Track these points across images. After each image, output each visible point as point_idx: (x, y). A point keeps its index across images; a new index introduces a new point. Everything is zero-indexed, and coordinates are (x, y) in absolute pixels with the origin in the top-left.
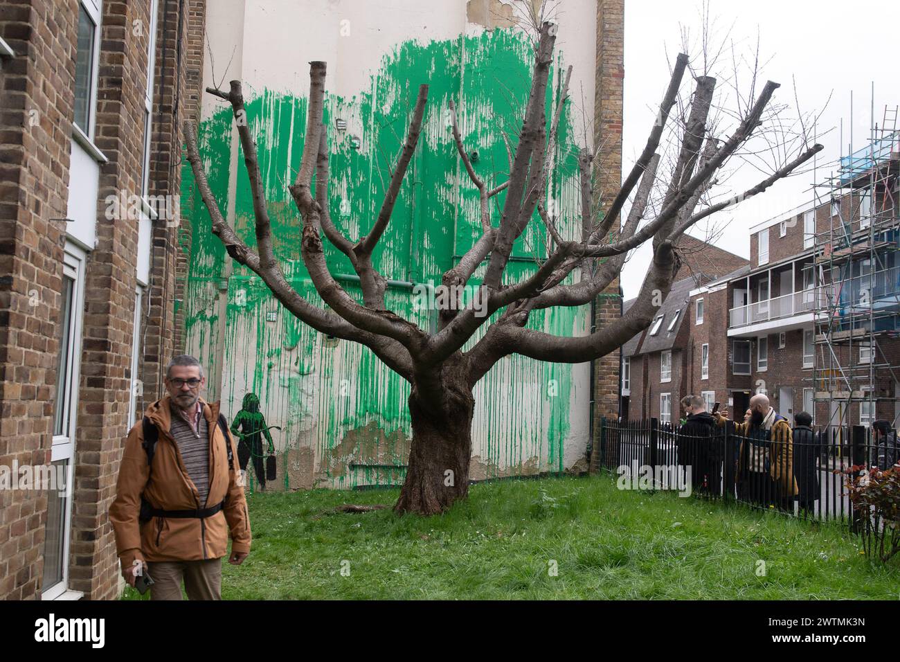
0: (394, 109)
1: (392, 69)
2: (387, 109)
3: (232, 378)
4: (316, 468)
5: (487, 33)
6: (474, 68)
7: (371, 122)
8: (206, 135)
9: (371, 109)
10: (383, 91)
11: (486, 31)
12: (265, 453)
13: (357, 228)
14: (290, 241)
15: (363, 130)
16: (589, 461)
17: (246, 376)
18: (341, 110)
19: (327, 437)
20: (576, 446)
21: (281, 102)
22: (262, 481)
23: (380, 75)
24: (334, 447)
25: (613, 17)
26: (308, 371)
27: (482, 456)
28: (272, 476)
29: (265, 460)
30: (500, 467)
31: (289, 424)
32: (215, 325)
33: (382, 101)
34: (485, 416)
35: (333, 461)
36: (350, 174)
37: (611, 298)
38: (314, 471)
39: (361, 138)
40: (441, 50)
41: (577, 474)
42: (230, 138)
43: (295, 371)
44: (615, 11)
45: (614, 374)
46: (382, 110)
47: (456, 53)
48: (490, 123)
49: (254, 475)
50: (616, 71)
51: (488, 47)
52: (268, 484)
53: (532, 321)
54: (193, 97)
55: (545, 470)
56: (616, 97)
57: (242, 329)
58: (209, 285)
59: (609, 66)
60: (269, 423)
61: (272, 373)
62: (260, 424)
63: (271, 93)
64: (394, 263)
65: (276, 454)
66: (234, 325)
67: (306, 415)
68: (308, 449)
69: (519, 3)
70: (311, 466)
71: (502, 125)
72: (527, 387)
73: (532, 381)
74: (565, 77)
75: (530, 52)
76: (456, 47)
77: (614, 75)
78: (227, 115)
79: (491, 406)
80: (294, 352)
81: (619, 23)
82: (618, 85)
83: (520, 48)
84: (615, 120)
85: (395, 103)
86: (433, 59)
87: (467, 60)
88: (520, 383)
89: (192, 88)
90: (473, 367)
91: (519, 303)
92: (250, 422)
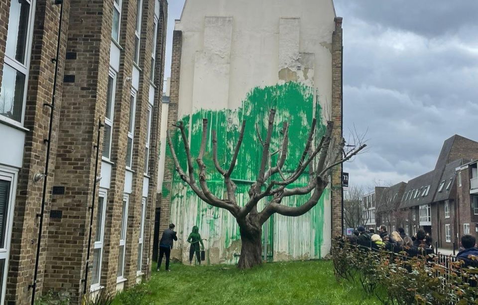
0: (251, 114)
1: (250, 98)
2: (248, 114)
3: (188, 220)
4: (221, 256)
6: (281, 97)
7: (242, 119)
9: (242, 114)
10: (247, 107)
11: (286, 82)
12: (201, 250)
15: (239, 122)
17: (193, 219)
18: (230, 115)
19: (225, 244)
20: (326, 248)
21: (207, 113)
22: (199, 261)
23: (246, 101)
24: (228, 247)
25: (337, 75)
26: (217, 217)
27: (286, 252)
28: (203, 259)
29: (200, 252)
30: (293, 256)
31: (210, 238)
32: (182, 199)
33: (246, 110)
35: (227, 253)
36: (234, 139)
37: (337, 187)
38: (220, 257)
39: (238, 125)
40: (269, 90)
41: (327, 260)
42: (189, 127)
43: (212, 217)
46: (246, 114)
47: (275, 91)
48: (288, 118)
50: (338, 96)
51: (287, 88)
52: (202, 262)
55: (313, 258)
56: (338, 107)
57: (192, 200)
58: (180, 183)
59: (335, 94)
60: (202, 237)
61: (204, 218)
62: (199, 238)
63: (203, 110)
64: (251, 174)
65: (205, 250)
66: (189, 199)
67: (216, 235)
68: (217, 248)
69: (299, 71)
70: (218, 255)
71: (293, 119)
72: (304, 224)
73: (306, 221)
74: (319, 98)
75: (304, 90)
76: (275, 89)
77: (337, 98)
78: (187, 118)
79: (290, 232)
80: (212, 210)
81: (339, 77)
82: (339, 102)
83: (300, 89)
84: (338, 115)
85: (251, 111)
86: (266, 93)
87: (278, 94)
88: (301, 222)
89: (174, 109)
90: (261, 217)
91: (278, 195)
92: (195, 237)
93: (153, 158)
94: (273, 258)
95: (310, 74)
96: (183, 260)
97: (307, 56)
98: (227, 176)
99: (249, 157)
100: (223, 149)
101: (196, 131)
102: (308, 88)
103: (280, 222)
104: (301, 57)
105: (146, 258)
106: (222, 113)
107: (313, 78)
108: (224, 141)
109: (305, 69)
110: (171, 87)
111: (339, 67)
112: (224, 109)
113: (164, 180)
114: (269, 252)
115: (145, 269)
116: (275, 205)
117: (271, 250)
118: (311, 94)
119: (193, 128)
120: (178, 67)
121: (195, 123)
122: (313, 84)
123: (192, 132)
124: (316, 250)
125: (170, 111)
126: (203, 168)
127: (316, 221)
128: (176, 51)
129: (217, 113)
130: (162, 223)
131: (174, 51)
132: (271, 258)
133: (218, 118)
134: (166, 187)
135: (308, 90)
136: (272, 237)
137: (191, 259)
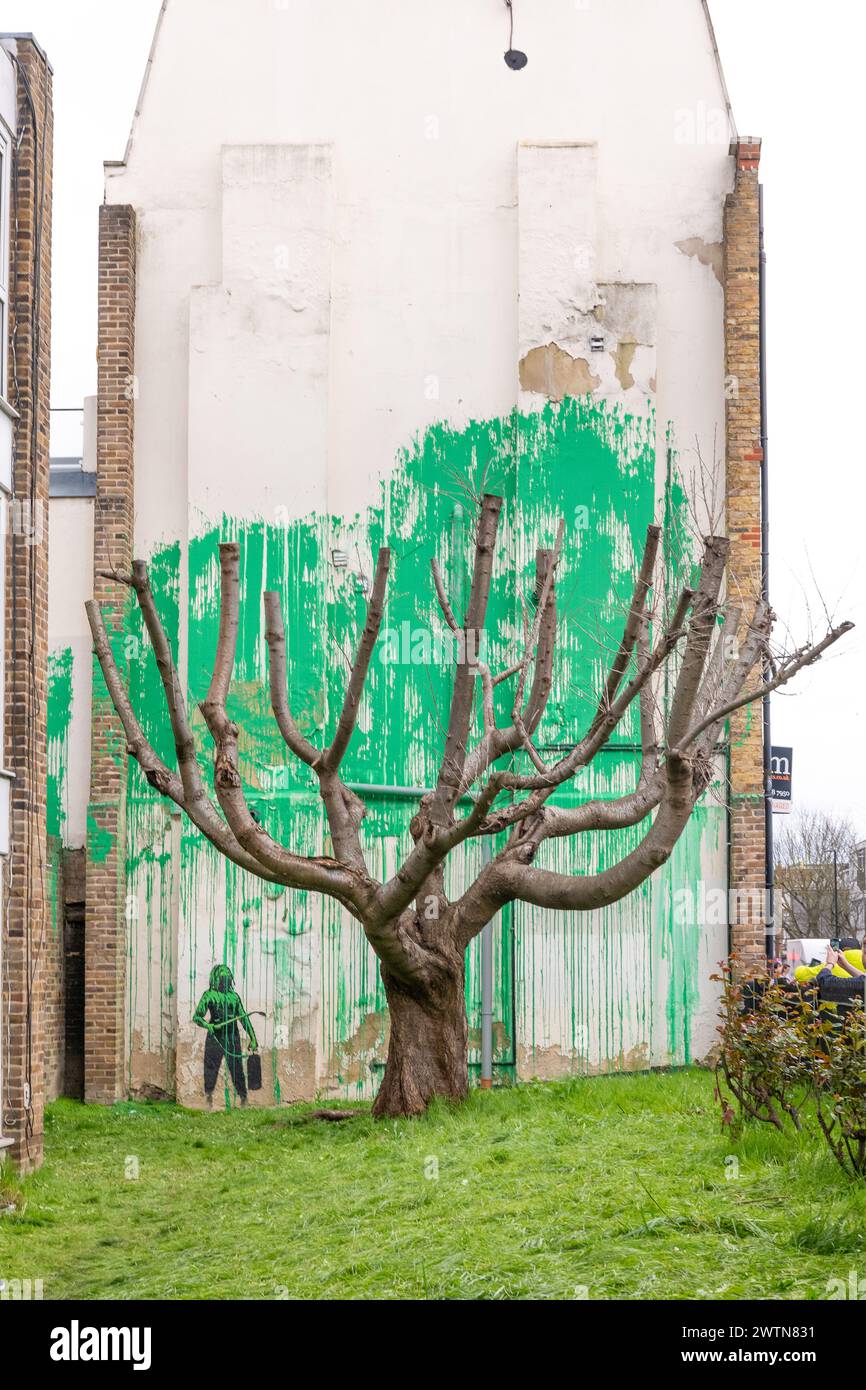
0: (417, 530)
1: (412, 468)
2: (406, 531)
3: (193, 944)
4: (320, 1069)
5: (552, 406)
6: (533, 460)
9: (383, 532)
10: (400, 503)
11: (550, 402)
12: (244, 1051)
13: (369, 711)
14: (269, 739)
15: (371, 565)
17: (212, 940)
18: (338, 536)
19: (336, 1025)
20: (709, 1026)
21: (246, 533)
22: (241, 1090)
23: (395, 479)
24: (346, 1039)
25: (742, 367)
26: (302, 929)
27: (563, 1045)
28: (256, 1082)
29: (244, 1061)
30: (590, 1060)
31: (277, 1008)
32: (167, 867)
33: (398, 517)
34: (566, 985)
35: (345, 1059)
36: (355, 633)
37: (749, 800)
38: (319, 1074)
39: (369, 576)
40: (485, 435)
42: (178, 590)
43: (283, 930)
44: (746, 359)
46: (399, 532)
47: (509, 437)
49: (230, 1084)
50: (749, 451)
51: (553, 426)
52: (251, 1095)
53: (632, 840)
54: (119, 536)
55: (664, 1062)
56: (750, 491)
57: (203, 871)
58: (156, 808)
59: (738, 443)
60: (248, 1007)
61: (250, 934)
62: (236, 1009)
63: (232, 521)
64: (426, 762)
65: (260, 1052)
66: (192, 865)
67: (302, 994)
68: (307, 1042)
69: (599, 355)
70: (312, 1067)
71: (579, 545)
72: (629, 941)
73: (635, 929)
74: (677, 461)
75: (619, 430)
76: (506, 428)
77: (748, 458)
78: (172, 555)
79: (574, 970)
80: (280, 902)
81: (752, 376)
82: (754, 473)
83: (603, 425)
84: (750, 526)
85: (418, 520)
86: (474, 448)
87: (522, 449)
88: (616, 935)
89: (117, 522)
90: (462, 920)
91: (524, 832)
92: (221, 1007)
93: (22, 699)
94: (514, 1072)
95: (641, 365)
96: (182, 1091)
97: (629, 296)
98: (327, 768)
99: (416, 699)
100: (316, 670)
101: (206, 604)
102: (634, 423)
103: (538, 937)
104: (604, 302)
105: (18, 1083)
106: (305, 530)
107: (653, 384)
108: (316, 639)
109: (622, 345)
110: (100, 433)
111: (750, 337)
112: (313, 513)
113: (93, 799)
114: (500, 1049)
115: (18, 1125)
116: (512, 869)
117: (506, 1040)
118: (646, 445)
119: (193, 593)
120: (125, 354)
121: (200, 575)
122: (652, 406)
123: (190, 608)
124: (673, 1032)
125: (101, 529)
126: (229, 739)
127: (671, 931)
128: (113, 288)
129: (287, 532)
130: (93, 959)
131: (105, 288)
132: (509, 1069)
133: (290, 549)
134: (101, 823)
135: (636, 431)
136: (510, 994)
137: (210, 1085)
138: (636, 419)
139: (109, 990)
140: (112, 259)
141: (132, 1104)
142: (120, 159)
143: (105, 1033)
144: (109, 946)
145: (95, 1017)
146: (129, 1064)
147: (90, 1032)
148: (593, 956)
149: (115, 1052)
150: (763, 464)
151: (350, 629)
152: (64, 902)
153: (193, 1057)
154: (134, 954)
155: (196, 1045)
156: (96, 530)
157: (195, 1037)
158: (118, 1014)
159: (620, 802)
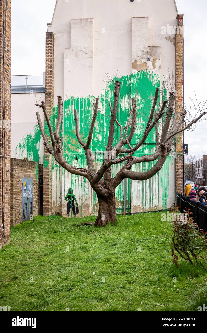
0: (111, 99)
1: (110, 86)
2: (109, 99)
3: (65, 184)
4: (91, 209)
6: (135, 84)
7: (104, 103)
8: (55, 111)
9: (104, 99)
11: (138, 71)
12: (75, 206)
13: (101, 136)
15: (102, 106)
16: (175, 206)
17: (69, 183)
18: (95, 101)
19: (94, 200)
20: (171, 201)
21: (76, 100)
22: (75, 214)
23: (107, 88)
24: (96, 203)
25: (179, 63)
26: (87, 181)
27: (140, 205)
28: (77, 212)
29: (75, 208)
30: (146, 208)
31: (82, 197)
32: (60, 168)
33: (107, 96)
34: (141, 193)
35: (96, 207)
36: (98, 120)
37: (179, 155)
38: (90, 211)
39: (101, 108)
40: (125, 79)
41: (171, 210)
43: (83, 181)
44: (180, 61)
45: (181, 179)
46: (107, 99)
47: (130, 79)
48: (140, 101)
49: (72, 212)
50: (180, 81)
51: (139, 77)
52: (76, 215)
54: (50, 100)
55: (161, 209)
56: (180, 90)
59: (178, 79)
60: (76, 196)
61: (76, 182)
62: (73, 197)
63: (73, 97)
65: (78, 206)
68: (88, 204)
69: (149, 61)
70: (89, 209)
71: (144, 101)
72: (154, 184)
73: (155, 182)
74: (165, 84)
75: (153, 77)
76: (129, 77)
77: (180, 82)
79: (142, 189)
81: (181, 65)
82: (181, 86)
83: (149, 76)
84: (180, 97)
85: (111, 97)
86: (123, 82)
87: (132, 82)
88: (151, 183)
89: (49, 97)
90: (114, 182)
91: (129, 162)
92: (70, 197)
95: (158, 63)
96: (63, 214)
97: (155, 49)
98: (86, 148)
101: (68, 114)
102: (156, 76)
103: (135, 183)
104: (150, 50)
106: (88, 99)
107: (160, 67)
108: (90, 121)
109: (154, 59)
110: (46, 79)
111: (181, 57)
112: (89, 95)
113: (45, 154)
114: (127, 206)
116: (126, 171)
117: (129, 204)
119: (65, 112)
120: (51, 63)
121: (66, 108)
122: (160, 72)
123: (64, 115)
124: (163, 203)
125: (46, 99)
126: (59, 141)
127: (163, 182)
128: (49, 49)
129: (84, 99)
130: (45, 187)
131: (47, 49)
132: (129, 210)
133: (85, 103)
134: (46, 159)
135: (156, 77)
136: (130, 194)
137: (68, 212)
138: (156, 75)
139: (48, 193)
140: (48, 43)
141: (53, 216)
142: (51, 23)
143: (47, 202)
144: (48, 184)
145: (45, 199)
146: (53, 208)
147: (44, 201)
148: (146, 187)
149: (49, 206)
150: (183, 84)
151: (97, 119)
152: (39, 175)
153: (65, 207)
154: (54, 186)
155: (65, 204)
156: (45, 99)
157: (65, 203)
158: (50, 198)
159: (151, 155)
